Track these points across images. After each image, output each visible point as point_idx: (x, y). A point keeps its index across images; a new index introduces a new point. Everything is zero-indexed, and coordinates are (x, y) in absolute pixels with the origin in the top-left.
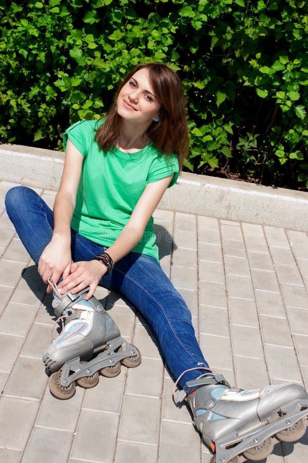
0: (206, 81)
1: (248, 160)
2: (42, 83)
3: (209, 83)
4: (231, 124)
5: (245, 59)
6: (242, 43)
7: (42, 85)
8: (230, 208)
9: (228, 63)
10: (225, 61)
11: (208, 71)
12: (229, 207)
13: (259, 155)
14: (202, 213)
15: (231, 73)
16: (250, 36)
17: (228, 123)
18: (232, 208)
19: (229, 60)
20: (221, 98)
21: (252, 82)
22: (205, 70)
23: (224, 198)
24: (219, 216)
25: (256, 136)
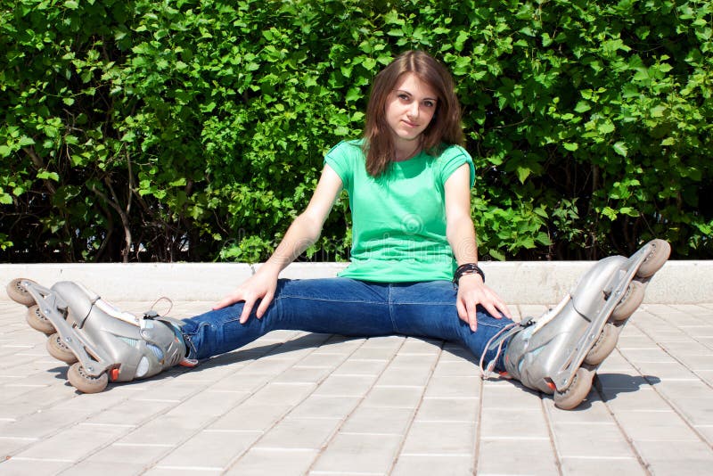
0: (502, 155)
1: (571, 235)
2: (307, 180)
3: (506, 157)
4: (543, 207)
5: (542, 113)
6: (535, 94)
7: (307, 181)
8: (559, 289)
9: (524, 131)
10: (520, 130)
11: (502, 144)
12: (556, 287)
13: (586, 236)
14: (524, 301)
15: (531, 142)
16: (542, 82)
17: (540, 207)
18: (561, 288)
19: (526, 127)
20: (523, 174)
21: (557, 138)
22: (499, 144)
23: (549, 277)
24: (548, 301)
25: (575, 200)
